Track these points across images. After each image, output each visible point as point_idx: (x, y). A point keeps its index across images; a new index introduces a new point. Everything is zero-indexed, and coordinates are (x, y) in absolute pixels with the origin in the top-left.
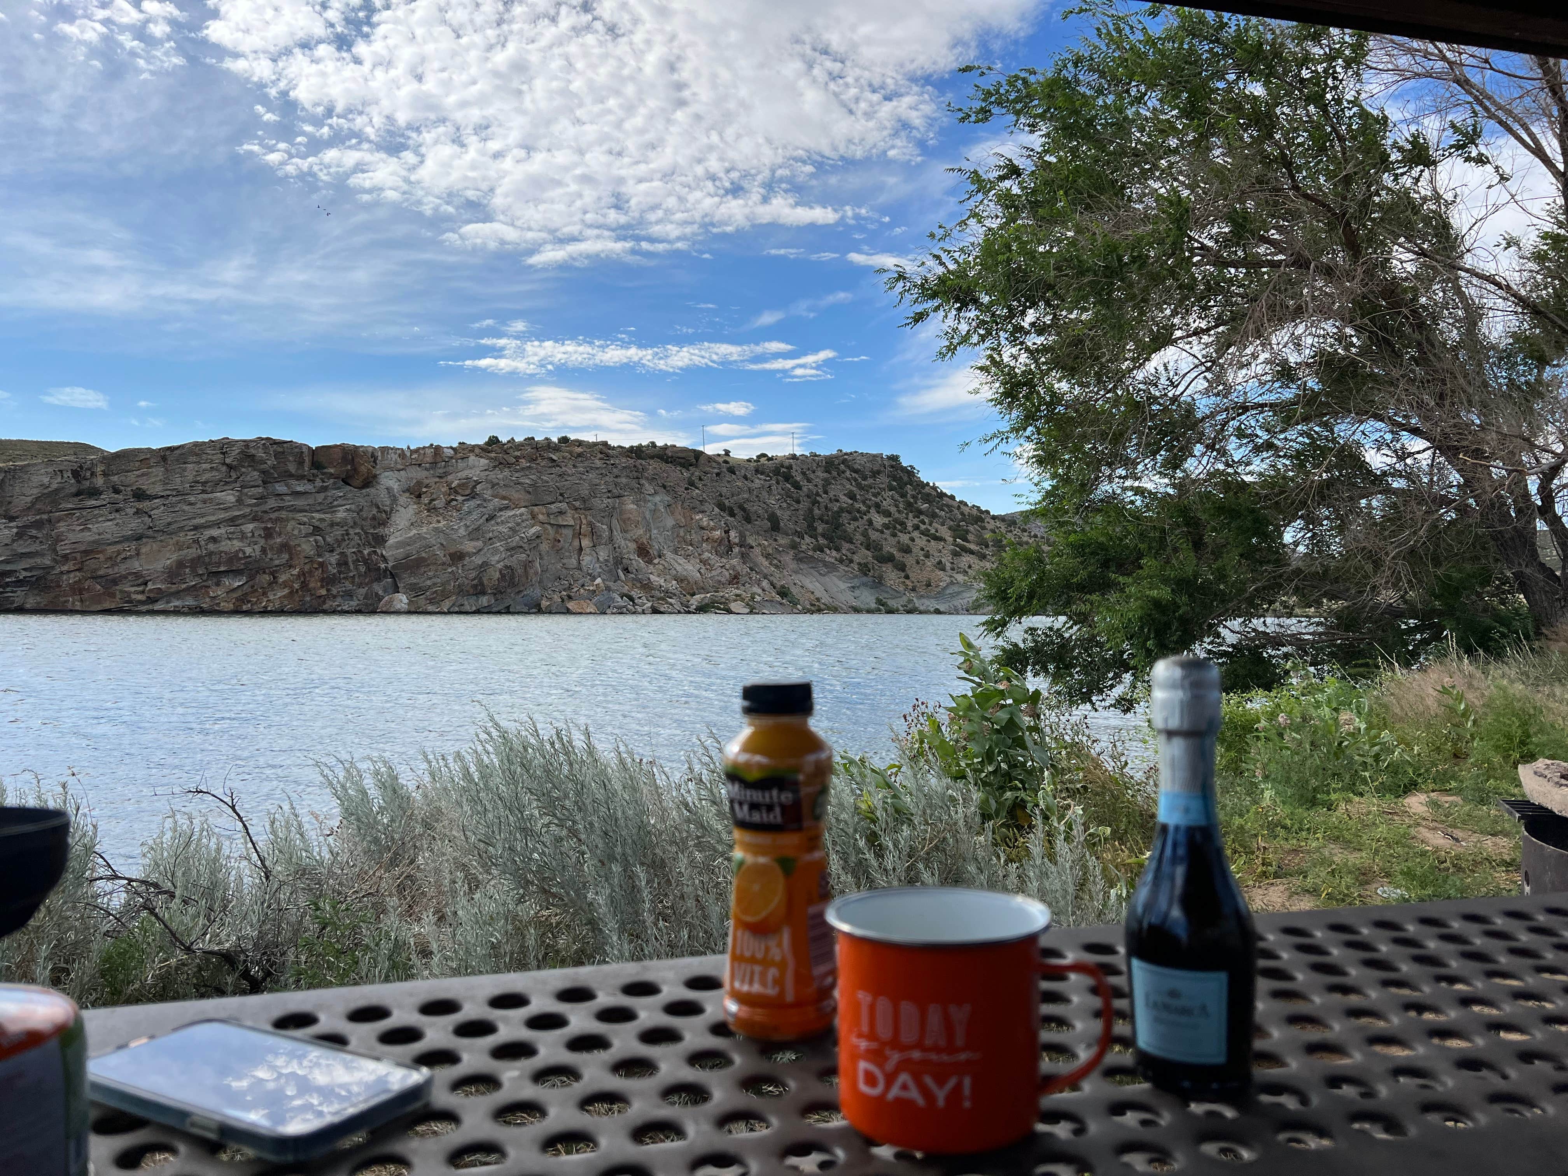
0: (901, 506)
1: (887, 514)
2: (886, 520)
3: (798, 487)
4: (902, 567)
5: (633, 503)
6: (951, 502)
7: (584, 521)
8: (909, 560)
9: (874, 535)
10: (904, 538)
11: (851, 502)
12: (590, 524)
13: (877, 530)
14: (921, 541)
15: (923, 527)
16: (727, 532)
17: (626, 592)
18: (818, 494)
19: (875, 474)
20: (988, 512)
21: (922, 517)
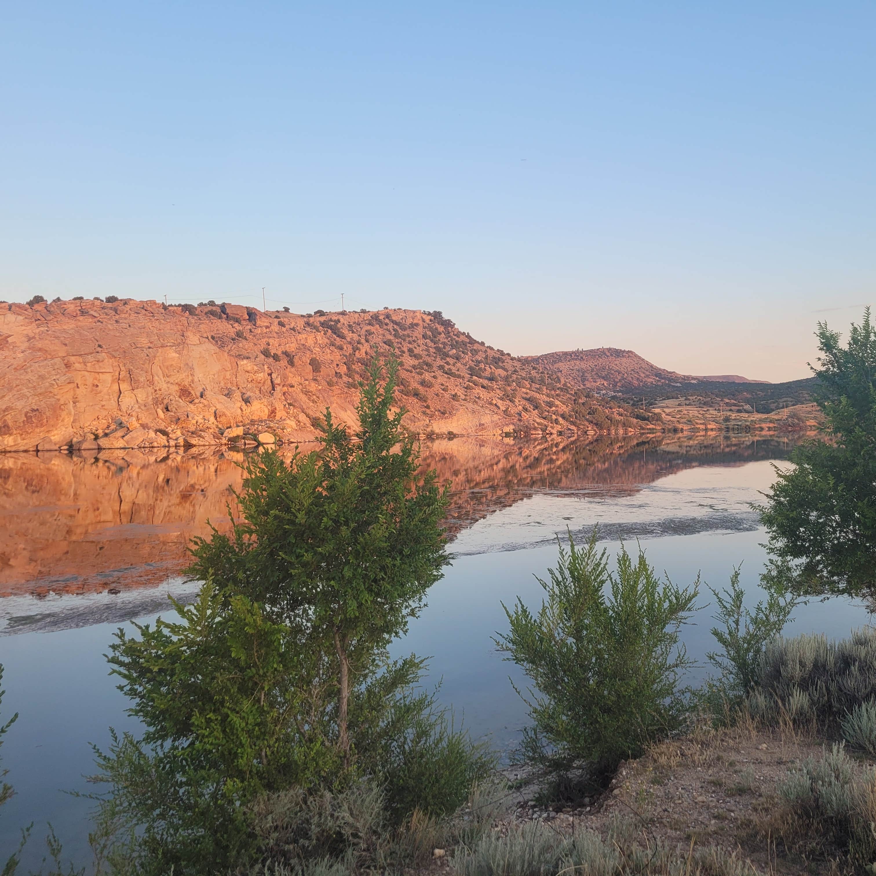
0: (432, 350)
1: (417, 357)
2: (416, 362)
3: (343, 337)
4: (423, 399)
5: (176, 352)
6: (481, 348)
7: (123, 368)
8: (430, 393)
9: (403, 374)
10: (427, 376)
11: (387, 347)
12: (130, 372)
13: (407, 371)
14: (442, 379)
15: (447, 367)
16: (270, 375)
17: (162, 427)
18: (359, 343)
19: (413, 326)
20: (509, 355)
21: (448, 359)
